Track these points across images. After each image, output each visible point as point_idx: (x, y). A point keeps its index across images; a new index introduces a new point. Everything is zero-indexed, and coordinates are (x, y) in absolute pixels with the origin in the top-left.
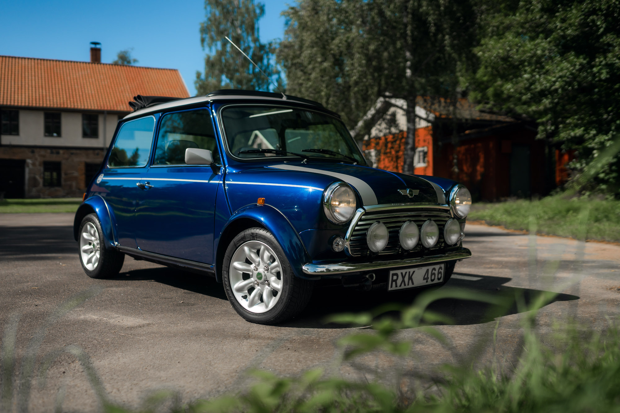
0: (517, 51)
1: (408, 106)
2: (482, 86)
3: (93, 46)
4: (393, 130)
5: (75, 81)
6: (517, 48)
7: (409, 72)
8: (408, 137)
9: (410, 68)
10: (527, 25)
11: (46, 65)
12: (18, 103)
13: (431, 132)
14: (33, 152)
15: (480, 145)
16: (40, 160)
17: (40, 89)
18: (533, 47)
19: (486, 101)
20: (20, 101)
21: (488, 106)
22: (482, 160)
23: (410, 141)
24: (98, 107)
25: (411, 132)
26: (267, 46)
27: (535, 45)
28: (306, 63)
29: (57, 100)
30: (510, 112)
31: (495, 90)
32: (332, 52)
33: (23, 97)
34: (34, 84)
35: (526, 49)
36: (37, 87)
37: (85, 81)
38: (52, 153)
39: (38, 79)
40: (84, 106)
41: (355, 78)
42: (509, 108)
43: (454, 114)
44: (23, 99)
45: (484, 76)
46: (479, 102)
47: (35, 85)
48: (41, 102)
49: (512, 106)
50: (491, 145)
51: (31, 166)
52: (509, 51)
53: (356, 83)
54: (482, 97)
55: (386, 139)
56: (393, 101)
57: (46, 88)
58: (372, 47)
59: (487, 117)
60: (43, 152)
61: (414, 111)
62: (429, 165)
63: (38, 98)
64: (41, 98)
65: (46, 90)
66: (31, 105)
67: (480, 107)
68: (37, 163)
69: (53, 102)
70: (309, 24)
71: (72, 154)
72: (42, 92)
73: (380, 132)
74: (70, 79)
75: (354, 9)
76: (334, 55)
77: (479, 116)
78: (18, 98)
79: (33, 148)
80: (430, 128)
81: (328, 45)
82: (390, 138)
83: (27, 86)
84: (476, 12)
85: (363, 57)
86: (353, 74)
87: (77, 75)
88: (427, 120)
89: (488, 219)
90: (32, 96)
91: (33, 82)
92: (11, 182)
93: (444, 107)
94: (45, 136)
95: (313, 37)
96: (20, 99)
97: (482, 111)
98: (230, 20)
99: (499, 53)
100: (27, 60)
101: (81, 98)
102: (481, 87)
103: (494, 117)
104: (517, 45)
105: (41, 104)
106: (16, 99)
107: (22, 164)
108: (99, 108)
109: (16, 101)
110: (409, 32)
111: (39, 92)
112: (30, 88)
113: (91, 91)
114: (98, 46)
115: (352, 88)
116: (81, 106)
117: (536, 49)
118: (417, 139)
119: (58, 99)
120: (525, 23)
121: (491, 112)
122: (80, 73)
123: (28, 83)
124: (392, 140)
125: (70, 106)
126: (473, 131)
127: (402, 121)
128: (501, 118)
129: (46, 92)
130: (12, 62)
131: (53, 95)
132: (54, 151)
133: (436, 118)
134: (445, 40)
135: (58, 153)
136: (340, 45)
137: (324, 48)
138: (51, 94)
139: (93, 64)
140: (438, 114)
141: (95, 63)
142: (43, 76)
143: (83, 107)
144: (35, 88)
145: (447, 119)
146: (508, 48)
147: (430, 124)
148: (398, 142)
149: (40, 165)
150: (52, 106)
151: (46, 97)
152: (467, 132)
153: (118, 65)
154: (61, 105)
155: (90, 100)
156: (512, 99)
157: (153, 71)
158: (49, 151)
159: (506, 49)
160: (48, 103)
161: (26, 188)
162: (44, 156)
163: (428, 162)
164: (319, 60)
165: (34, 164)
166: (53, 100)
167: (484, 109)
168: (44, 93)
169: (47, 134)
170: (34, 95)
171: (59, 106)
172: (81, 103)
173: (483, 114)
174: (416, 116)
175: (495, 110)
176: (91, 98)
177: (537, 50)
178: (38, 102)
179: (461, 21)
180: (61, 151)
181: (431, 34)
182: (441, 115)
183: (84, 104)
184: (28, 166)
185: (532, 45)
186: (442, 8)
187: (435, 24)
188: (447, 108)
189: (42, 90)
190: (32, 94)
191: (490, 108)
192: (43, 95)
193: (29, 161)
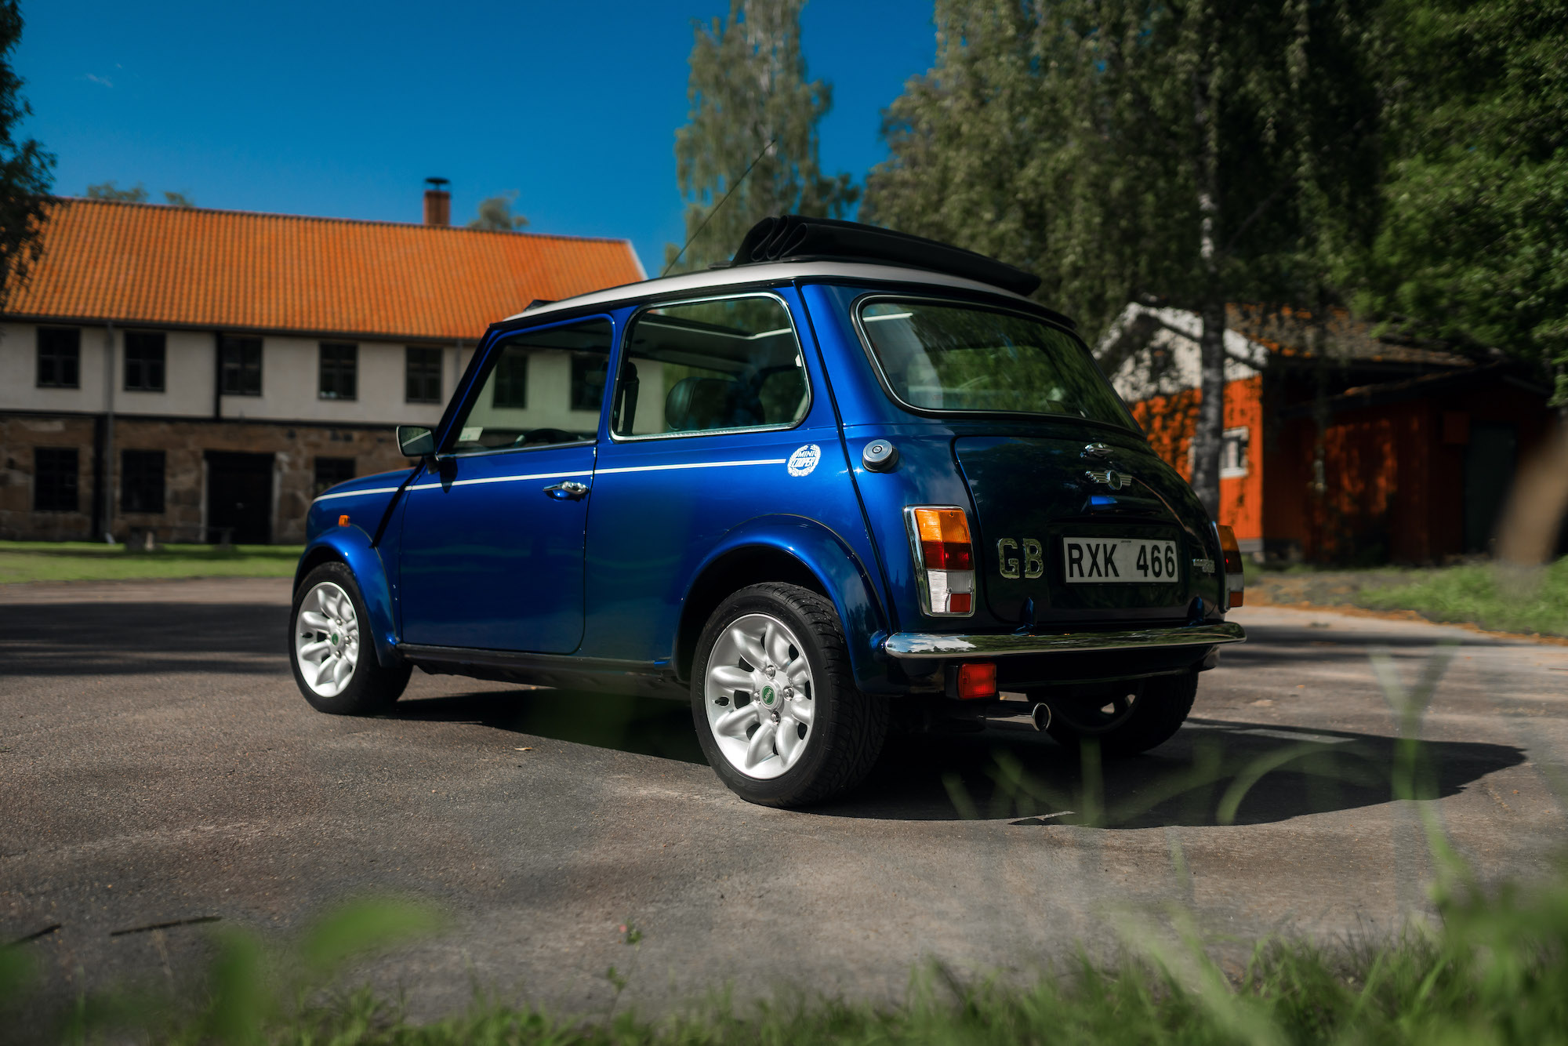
0: (1500, 189)
1: (1206, 327)
2: (1386, 278)
3: (431, 187)
4: (1167, 386)
5: (390, 268)
6: (1499, 182)
7: (1207, 247)
8: (1204, 403)
9: (1211, 234)
10: (1522, 127)
11: (323, 231)
12: (262, 320)
13: (1258, 393)
14: (292, 436)
15: (1385, 423)
16: (307, 453)
17: (312, 288)
18: (1541, 181)
19: (1395, 314)
20: (265, 317)
21: (1403, 327)
22: (1390, 463)
23: (1212, 413)
24: (442, 330)
25: (1214, 392)
26: (838, 185)
27: (1547, 176)
28: (952, 225)
29: (349, 314)
30: (1455, 342)
31: (1421, 287)
32: (1020, 196)
33: (273, 306)
34: (296, 277)
35: (1522, 184)
36: (304, 282)
37: (412, 269)
38: (335, 438)
39: (307, 265)
40: (412, 328)
41: (1071, 258)
42: (1456, 331)
43: (1321, 348)
44: (273, 312)
45: (1392, 253)
46: (1377, 318)
47: (300, 280)
48: (313, 319)
49: (1465, 327)
50: (1415, 425)
51: (286, 469)
52: (1478, 192)
53: (1076, 271)
54: (1387, 304)
55: (1148, 409)
56: (1167, 316)
57: (323, 287)
58: (1117, 185)
59: (1401, 354)
60: (314, 436)
61: (1220, 341)
62: (1251, 473)
63: (305, 309)
64: (313, 309)
65: (324, 292)
66: (289, 325)
67: (1381, 328)
68: (301, 462)
69: (341, 319)
70: (965, 128)
71: (381, 441)
72: (316, 296)
73: (1135, 392)
74: (380, 265)
75: (1075, 92)
76: (1025, 205)
77: (1381, 353)
78: (262, 309)
79: (292, 427)
80: (1258, 381)
81: (1011, 180)
82: (1159, 404)
83: (281, 281)
84: (1380, 94)
85: (1097, 210)
86: (1068, 250)
87: (395, 254)
88: (1249, 363)
89: (1424, 606)
90: (293, 306)
91: (296, 271)
92: (240, 505)
93: (1291, 330)
94: (321, 398)
95: (975, 161)
96: (265, 311)
97: (1385, 340)
98: (750, 121)
99: (1451, 195)
100: (280, 222)
101: (404, 309)
102: (1383, 281)
103: (1418, 356)
104: (1498, 175)
105: (313, 323)
106: (257, 311)
107: (266, 462)
108: (446, 334)
109: (257, 317)
110: (1212, 145)
111: (309, 296)
112: (289, 286)
113: (427, 293)
114: (443, 188)
115: (1064, 283)
116: (404, 327)
117: (1549, 184)
118: (1227, 408)
119: (352, 310)
120: (1517, 120)
121: (1410, 343)
122: (402, 250)
123: (285, 274)
124: (1165, 411)
125: (377, 326)
126: (1365, 389)
127: (1190, 364)
128: (1435, 357)
129: (324, 296)
130: (248, 224)
131: (340, 303)
132: (340, 433)
133: (1270, 356)
134: (1300, 165)
135: (348, 439)
136: (1041, 179)
137: (1000, 185)
138: (335, 300)
139: (432, 232)
140: (1275, 346)
141: (435, 228)
142: (318, 258)
143: (407, 331)
144: (301, 285)
145: (1298, 357)
146: (1476, 184)
147: (1256, 373)
148: (1179, 417)
149: (307, 467)
150: (338, 328)
151: (325, 306)
152: (1351, 391)
153: (481, 231)
154: (357, 325)
155: (424, 314)
156: (1463, 310)
157: (569, 245)
158: (328, 433)
159: (1469, 187)
160: (329, 320)
161: (275, 519)
162: (316, 446)
163: (1250, 466)
164: (988, 216)
165: (292, 465)
166: (341, 313)
167: (1391, 335)
168: (320, 298)
169: (324, 394)
170: (297, 303)
171: (353, 328)
172: (403, 322)
173: (1389, 348)
174: (1226, 354)
175: (1421, 337)
176: (427, 310)
177: (1552, 188)
178: (305, 319)
179: (1341, 119)
180: (356, 435)
181: (1267, 149)
182: (1281, 348)
183: (411, 324)
184: (280, 469)
185: (1539, 176)
186: (1295, 85)
187: (1276, 126)
188: (1297, 333)
189: (316, 290)
190: (293, 300)
191: (1409, 334)
192: (317, 302)
193: (282, 457)
